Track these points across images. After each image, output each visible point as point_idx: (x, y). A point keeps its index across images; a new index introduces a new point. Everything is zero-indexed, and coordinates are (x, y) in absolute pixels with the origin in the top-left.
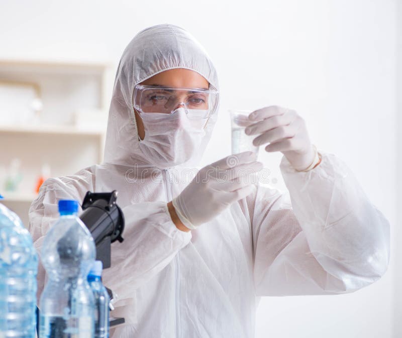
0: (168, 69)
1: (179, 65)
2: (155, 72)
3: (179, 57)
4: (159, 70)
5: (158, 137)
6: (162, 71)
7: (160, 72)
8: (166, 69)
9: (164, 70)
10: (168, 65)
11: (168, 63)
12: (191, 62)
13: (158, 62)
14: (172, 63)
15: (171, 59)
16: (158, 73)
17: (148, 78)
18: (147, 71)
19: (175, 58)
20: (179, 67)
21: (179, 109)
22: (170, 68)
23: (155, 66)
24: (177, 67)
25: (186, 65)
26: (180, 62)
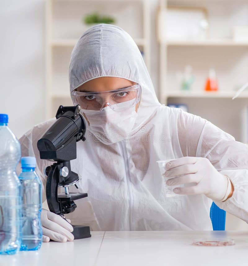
0: (93, 79)
1: (100, 75)
2: (84, 81)
3: (100, 68)
4: (86, 80)
6: (88, 80)
7: (87, 81)
8: (91, 79)
9: (90, 80)
10: (93, 76)
11: (92, 74)
12: (110, 71)
13: (85, 73)
15: (94, 71)
16: (86, 82)
17: (80, 85)
18: (79, 80)
20: (101, 77)
22: (94, 78)
24: (99, 77)
25: (107, 73)
26: (101, 72)
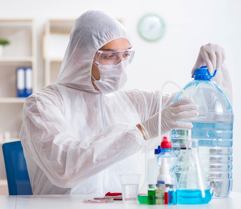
0: (114, 39)
3: (119, 32)
6: (111, 40)
8: (113, 39)
14: (116, 35)
15: (115, 33)
18: (103, 42)
19: (117, 33)
20: (119, 37)
21: (121, 62)
22: (116, 38)
26: (120, 34)
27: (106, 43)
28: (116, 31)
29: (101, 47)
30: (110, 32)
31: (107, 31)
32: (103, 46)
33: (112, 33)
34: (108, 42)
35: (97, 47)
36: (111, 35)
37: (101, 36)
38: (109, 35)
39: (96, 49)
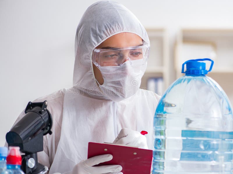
0: (116, 34)
1: (123, 31)
2: (107, 36)
3: (122, 25)
4: (109, 35)
5: (114, 83)
6: (111, 35)
7: (110, 36)
8: (114, 34)
9: (113, 35)
10: (116, 31)
11: (115, 29)
12: (130, 27)
13: (108, 29)
14: (118, 29)
15: (117, 27)
16: (109, 37)
17: (103, 41)
18: (101, 37)
19: (119, 26)
20: (123, 32)
21: (126, 62)
22: (117, 33)
23: (106, 32)
24: (121, 32)
25: (128, 29)
26: (123, 28)
27: (105, 39)
28: (118, 24)
29: (99, 44)
30: (111, 26)
31: (108, 24)
32: (101, 42)
33: (113, 27)
34: (108, 38)
35: (95, 44)
36: (112, 29)
37: (100, 30)
38: (109, 29)
39: (94, 47)
